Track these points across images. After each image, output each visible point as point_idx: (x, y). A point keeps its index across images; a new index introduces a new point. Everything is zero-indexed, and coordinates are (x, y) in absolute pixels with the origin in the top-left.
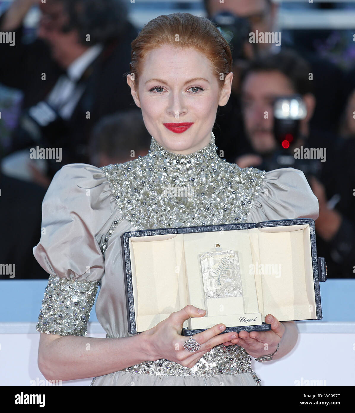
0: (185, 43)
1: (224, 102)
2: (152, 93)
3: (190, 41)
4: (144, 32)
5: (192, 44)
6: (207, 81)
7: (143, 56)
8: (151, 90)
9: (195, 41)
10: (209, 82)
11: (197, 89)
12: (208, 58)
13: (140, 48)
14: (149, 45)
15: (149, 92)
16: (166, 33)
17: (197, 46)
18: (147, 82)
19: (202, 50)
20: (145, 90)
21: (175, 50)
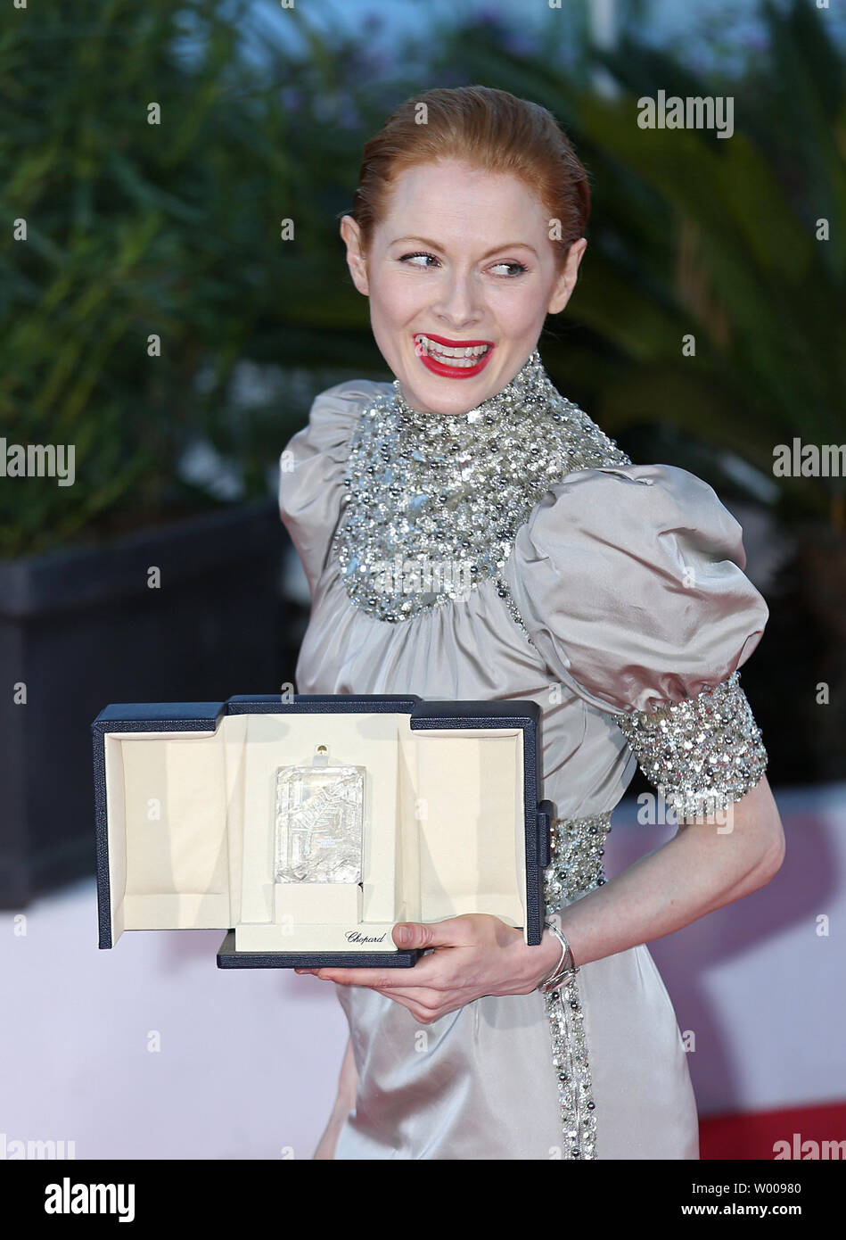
0: (495, 162)
1: (558, 304)
2: (403, 267)
3: (509, 157)
4: (402, 123)
5: (513, 165)
6: (533, 251)
7: (393, 178)
8: (405, 258)
9: (519, 158)
10: (537, 256)
11: (516, 268)
12: (544, 201)
13: (388, 158)
14: (411, 155)
15: (399, 263)
16: (454, 130)
17: (521, 173)
18: (395, 241)
19: (530, 180)
20: (388, 257)
21: (473, 174)
